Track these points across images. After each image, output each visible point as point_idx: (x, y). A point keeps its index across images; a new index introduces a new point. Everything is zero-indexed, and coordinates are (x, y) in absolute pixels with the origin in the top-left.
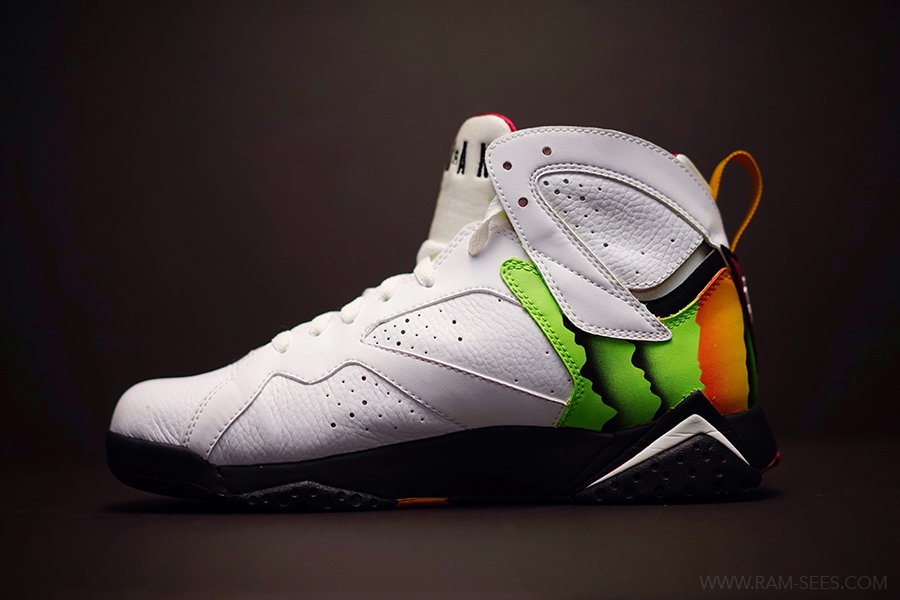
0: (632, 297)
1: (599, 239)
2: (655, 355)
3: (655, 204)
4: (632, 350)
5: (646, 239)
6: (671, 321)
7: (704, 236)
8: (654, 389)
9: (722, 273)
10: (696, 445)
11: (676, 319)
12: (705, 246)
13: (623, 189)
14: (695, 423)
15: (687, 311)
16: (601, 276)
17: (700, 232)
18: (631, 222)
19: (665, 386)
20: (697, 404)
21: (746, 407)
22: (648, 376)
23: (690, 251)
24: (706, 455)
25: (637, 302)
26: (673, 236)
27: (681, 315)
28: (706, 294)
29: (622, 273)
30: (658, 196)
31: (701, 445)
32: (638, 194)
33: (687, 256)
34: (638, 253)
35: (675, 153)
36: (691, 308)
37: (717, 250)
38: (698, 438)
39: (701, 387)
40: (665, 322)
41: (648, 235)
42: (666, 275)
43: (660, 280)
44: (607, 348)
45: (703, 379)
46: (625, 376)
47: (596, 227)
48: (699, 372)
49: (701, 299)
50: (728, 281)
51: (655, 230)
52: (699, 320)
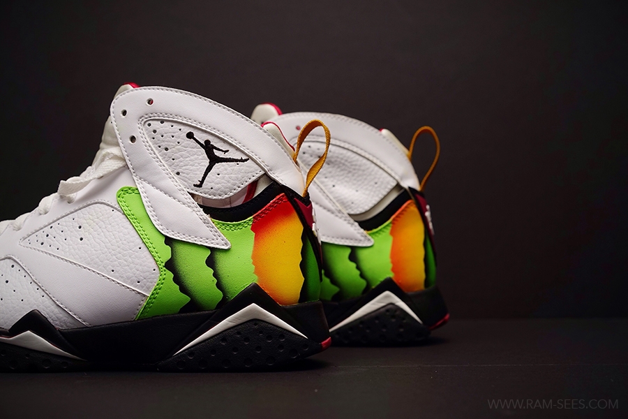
0: (349, 218)
1: (330, 182)
2: (363, 255)
3: (365, 161)
4: (348, 251)
5: (360, 183)
6: (373, 233)
7: (397, 181)
8: (362, 275)
9: (409, 204)
10: (387, 311)
11: (377, 232)
12: (398, 186)
13: (345, 151)
14: (387, 297)
15: (384, 228)
16: (329, 205)
17: (394, 178)
18: (350, 172)
19: (369, 274)
20: (389, 285)
21: (422, 287)
22: (358, 268)
23: (388, 190)
24: (393, 316)
25: (352, 221)
26: (376, 180)
27: (380, 230)
28: (397, 217)
29: (343, 203)
30: (367, 156)
31: (392, 310)
32: (354, 155)
33: (385, 193)
34: (354, 191)
35: (380, 129)
36: (387, 225)
37: (405, 190)
38: (391, 306)
39: (391, 275)
40: (370, 234)
41: (361, 180)
42: (371, 205)
43: (367, 208)
44: (333, 250)
45: (393, 270)
46: (344, 268)
47: (328, 175)
48: (390, 266)
49: (394, 220)
50: (414, 209)
51: (365, 177)
52: (392, 233)
